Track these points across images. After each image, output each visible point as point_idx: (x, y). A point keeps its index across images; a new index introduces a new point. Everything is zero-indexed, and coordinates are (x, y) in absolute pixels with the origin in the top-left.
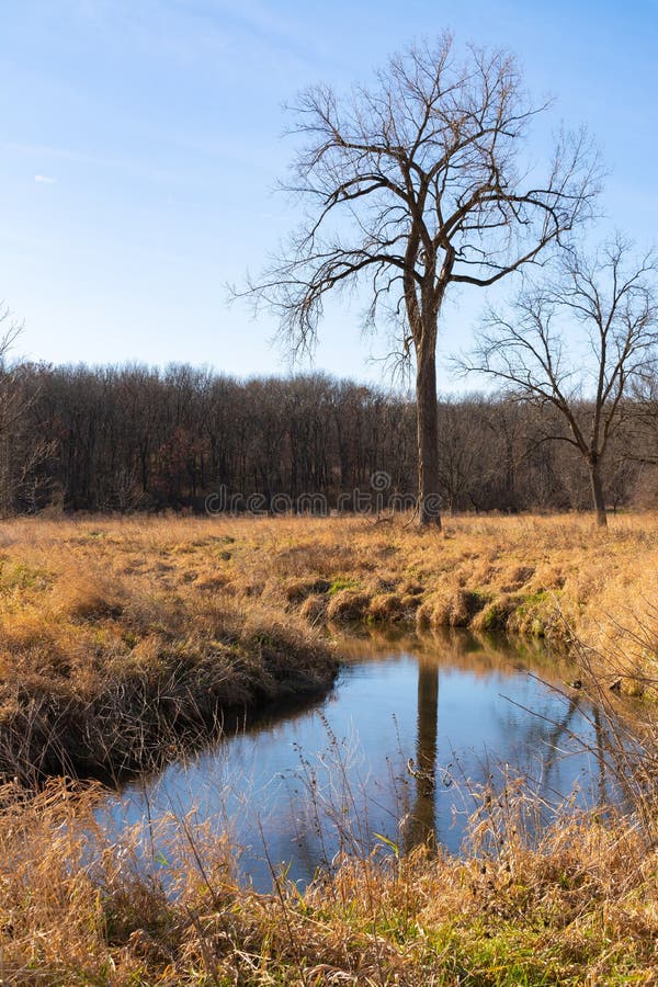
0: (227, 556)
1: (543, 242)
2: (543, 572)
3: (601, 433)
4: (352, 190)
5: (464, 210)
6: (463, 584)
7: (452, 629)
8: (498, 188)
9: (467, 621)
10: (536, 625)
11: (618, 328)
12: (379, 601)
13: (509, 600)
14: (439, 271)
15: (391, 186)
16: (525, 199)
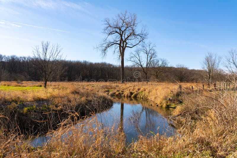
0: (93, 87)
1: (140, 42)
2: (142, 89)
3: (147, 70)
4: (112, 33)
5: (128, 37)
6: (130, 90)
7: (128, 97)
8: (134, 33)
9: (131, 96)
10: (142, 97)
11: (150, 55)
12: (117, 93)
13: (137, 93)
14: (125, 45)
15: (118, 33)
16: (138, 35)
